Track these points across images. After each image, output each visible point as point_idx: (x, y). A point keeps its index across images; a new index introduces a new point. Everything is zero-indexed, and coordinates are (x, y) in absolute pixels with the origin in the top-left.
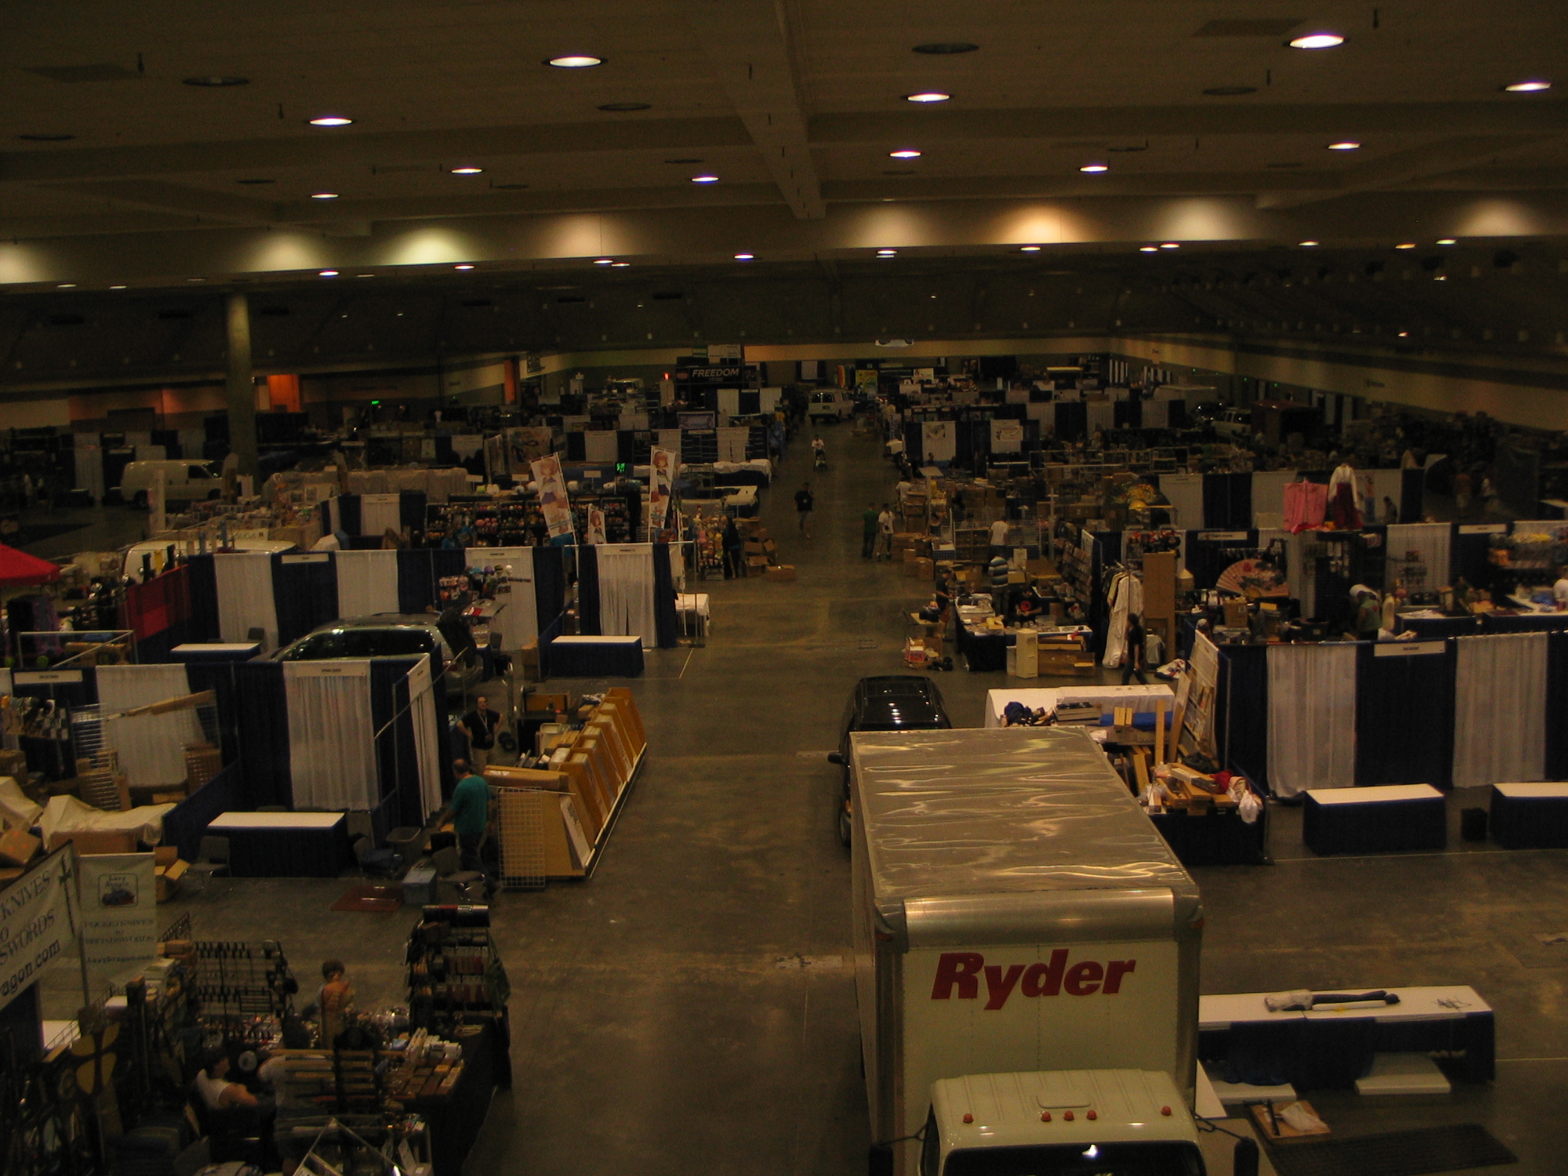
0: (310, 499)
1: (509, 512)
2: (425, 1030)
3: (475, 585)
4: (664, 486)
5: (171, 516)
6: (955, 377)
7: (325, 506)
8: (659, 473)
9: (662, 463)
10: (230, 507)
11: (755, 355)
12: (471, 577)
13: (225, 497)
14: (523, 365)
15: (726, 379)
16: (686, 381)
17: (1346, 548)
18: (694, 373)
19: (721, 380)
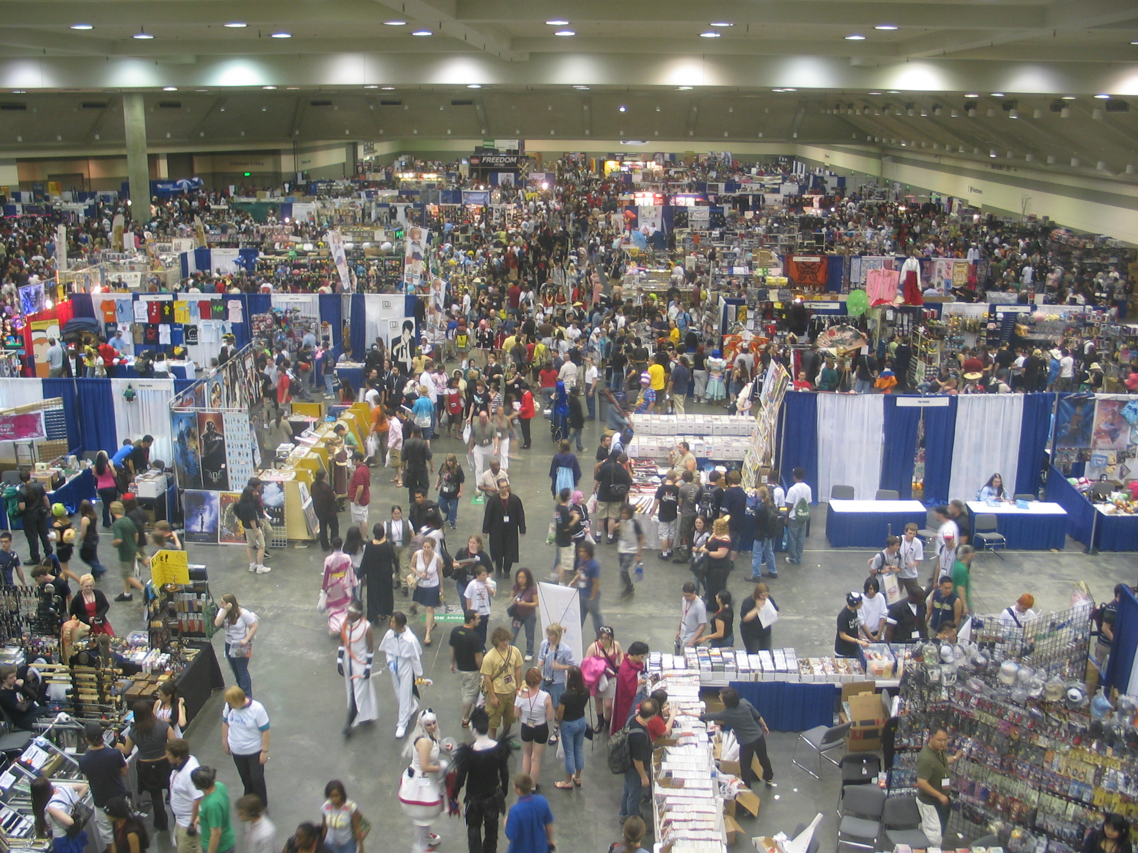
0: (176, 250)
1: (317, 264)
2: (158, 650)
3: (278, 321)
4: (418, 253)
5: (71, 260)
6: (675, 170)
7: (184, 257)
8: (413, 243)
9: (417, 236)
10: (116, 254)
11: (533, 146)
12: (274, 315)
13: (114, 247)
14: (361, 149)
15: (506, 164)
16: (477, 165)
17: (911, 318)
18: (484, 159)
19: (503, 165)
